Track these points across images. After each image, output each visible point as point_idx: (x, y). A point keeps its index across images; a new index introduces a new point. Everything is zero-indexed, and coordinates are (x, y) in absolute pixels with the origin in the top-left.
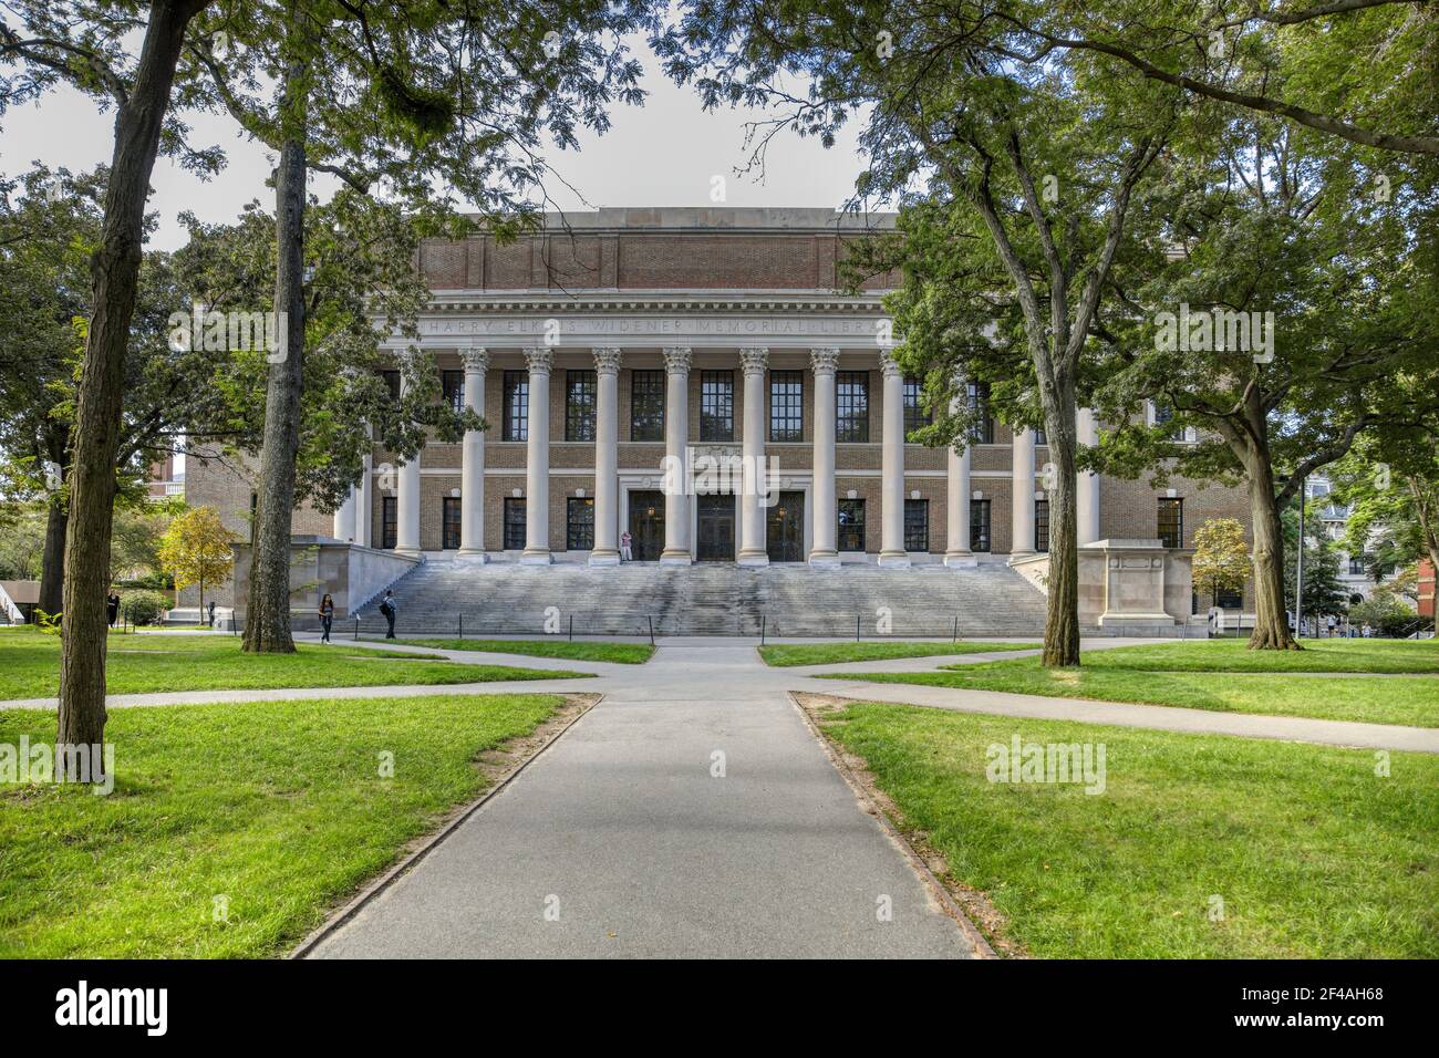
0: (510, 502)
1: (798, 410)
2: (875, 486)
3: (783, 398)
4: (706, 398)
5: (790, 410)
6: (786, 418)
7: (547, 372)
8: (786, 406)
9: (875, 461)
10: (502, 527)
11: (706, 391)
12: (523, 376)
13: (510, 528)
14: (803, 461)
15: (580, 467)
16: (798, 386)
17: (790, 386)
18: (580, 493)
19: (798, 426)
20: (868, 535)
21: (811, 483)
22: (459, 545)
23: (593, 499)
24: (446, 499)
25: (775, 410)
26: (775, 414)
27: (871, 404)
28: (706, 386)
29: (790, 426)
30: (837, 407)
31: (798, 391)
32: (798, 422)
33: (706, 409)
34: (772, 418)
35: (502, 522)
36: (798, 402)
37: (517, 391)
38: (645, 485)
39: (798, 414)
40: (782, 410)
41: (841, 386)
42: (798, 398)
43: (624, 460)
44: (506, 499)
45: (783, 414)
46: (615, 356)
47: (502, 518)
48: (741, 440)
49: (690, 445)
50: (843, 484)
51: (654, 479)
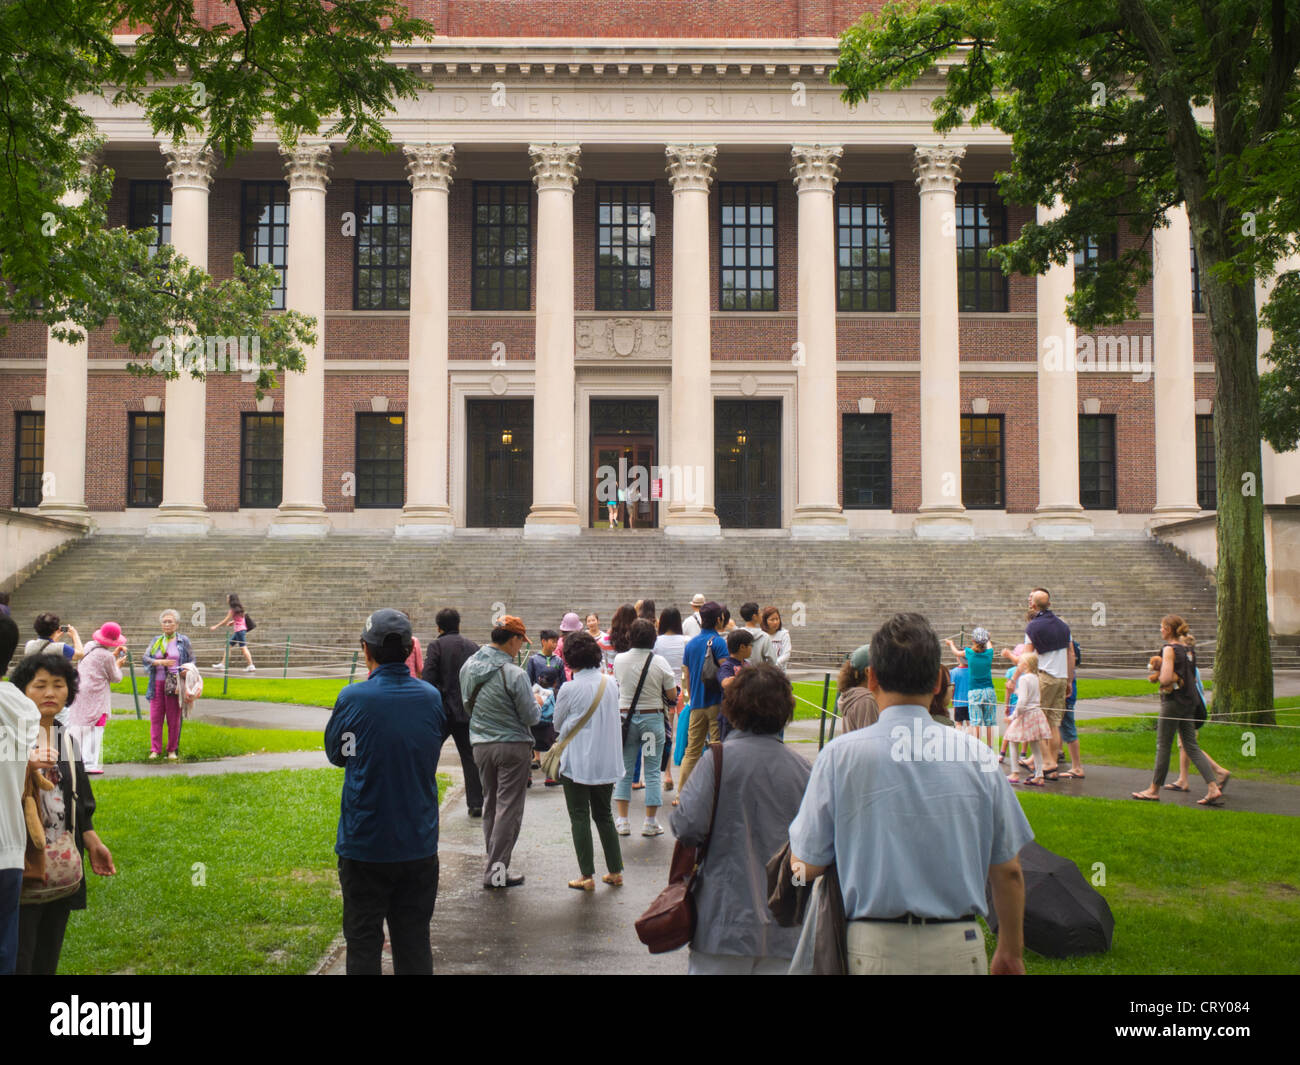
0: (251, 420)
1: (769, 254)
2: (909, 388)
3: (741, 233)
4: (604, 233)
5: (755, 253)
6: (748, 268)
7: (322, 188)
8: (748, 247)
9: (908, 343)
10: (237, 466)
11: (604, 219)
12: (280, 193)
13: (250, 468)
14: (780, 343)
15: (380, 357)
16: (768, 212)
17: (755, 211)
18: (380, 405)
19: (769, 283)
20: (897, 478)
21: (796, 387)
22: (160, 499)
23: (402, 414)
24: (133, 416)
25: (727, 254)
26: (727, 261)
27: (899, 243)
28: (604, 210)
29: (755, 283)
30: (837, 247)
31: (769, 219)
32: (769, 276)
33: (604, 251)
34: (722, 268)
35: (237, 458)
36: (769, 239)
37: (265, 219)
38: (499, 388)
39: (769, 261)
40: (741, 254)
41: (844, 211)
42: (769, 233)
43: (464, 344)
44: (245, 415)
45: (741, 261)
46: (445, 158)
47: (237, 449)
48: (669, 307)
49: (577, 319)
50: (851, 387)
51: (513, 379)
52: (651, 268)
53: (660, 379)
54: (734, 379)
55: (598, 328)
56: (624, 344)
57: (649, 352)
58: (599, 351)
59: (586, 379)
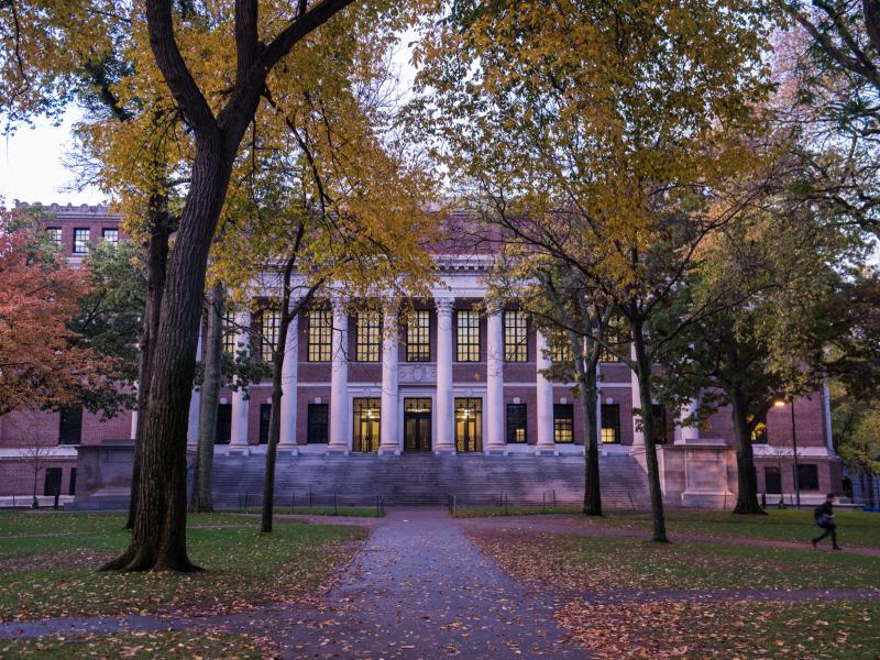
0: (264, 408)
1: (477, 339)
2: (534, 394)
3: (465, 330)
6: (468, 344)
8: (468, 336)
9: (532, 375)
10: (259, 427)
15: (318, 381)
16: (477, 322)
17: (471, 321)
18: (318, 401)
19: (477, 351)
20: (529, 430)
21: (486, 392)
25: (459, 339)
26: (459, 341)
27: (530, 334)
29: (471, 351)
30: (504, 336)
31: (477, 324)
32: (477, 347)
34: (457, 345)
35: (259, 423)
36: (477, 333)
38: (366, 394)
39: (477, 341)
40: (465, 338)
41: (507, 321)
42: (477, 330)
44: (262, 405)
47: (258, 420)
48: (436, 361)
49: (399, 365)
50: (510, 393)
51: (373, 390)
52: (429, 344)
53: (432, 390)
54: (462, 390)
55: (408, 369)
56: (418, 376)
57: (429, 379)
58: (408, 379)
59: (404, 390)
